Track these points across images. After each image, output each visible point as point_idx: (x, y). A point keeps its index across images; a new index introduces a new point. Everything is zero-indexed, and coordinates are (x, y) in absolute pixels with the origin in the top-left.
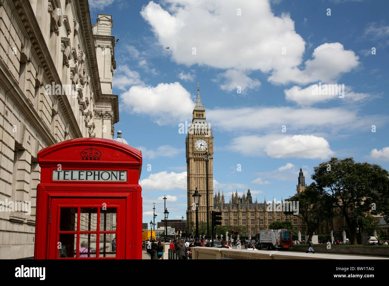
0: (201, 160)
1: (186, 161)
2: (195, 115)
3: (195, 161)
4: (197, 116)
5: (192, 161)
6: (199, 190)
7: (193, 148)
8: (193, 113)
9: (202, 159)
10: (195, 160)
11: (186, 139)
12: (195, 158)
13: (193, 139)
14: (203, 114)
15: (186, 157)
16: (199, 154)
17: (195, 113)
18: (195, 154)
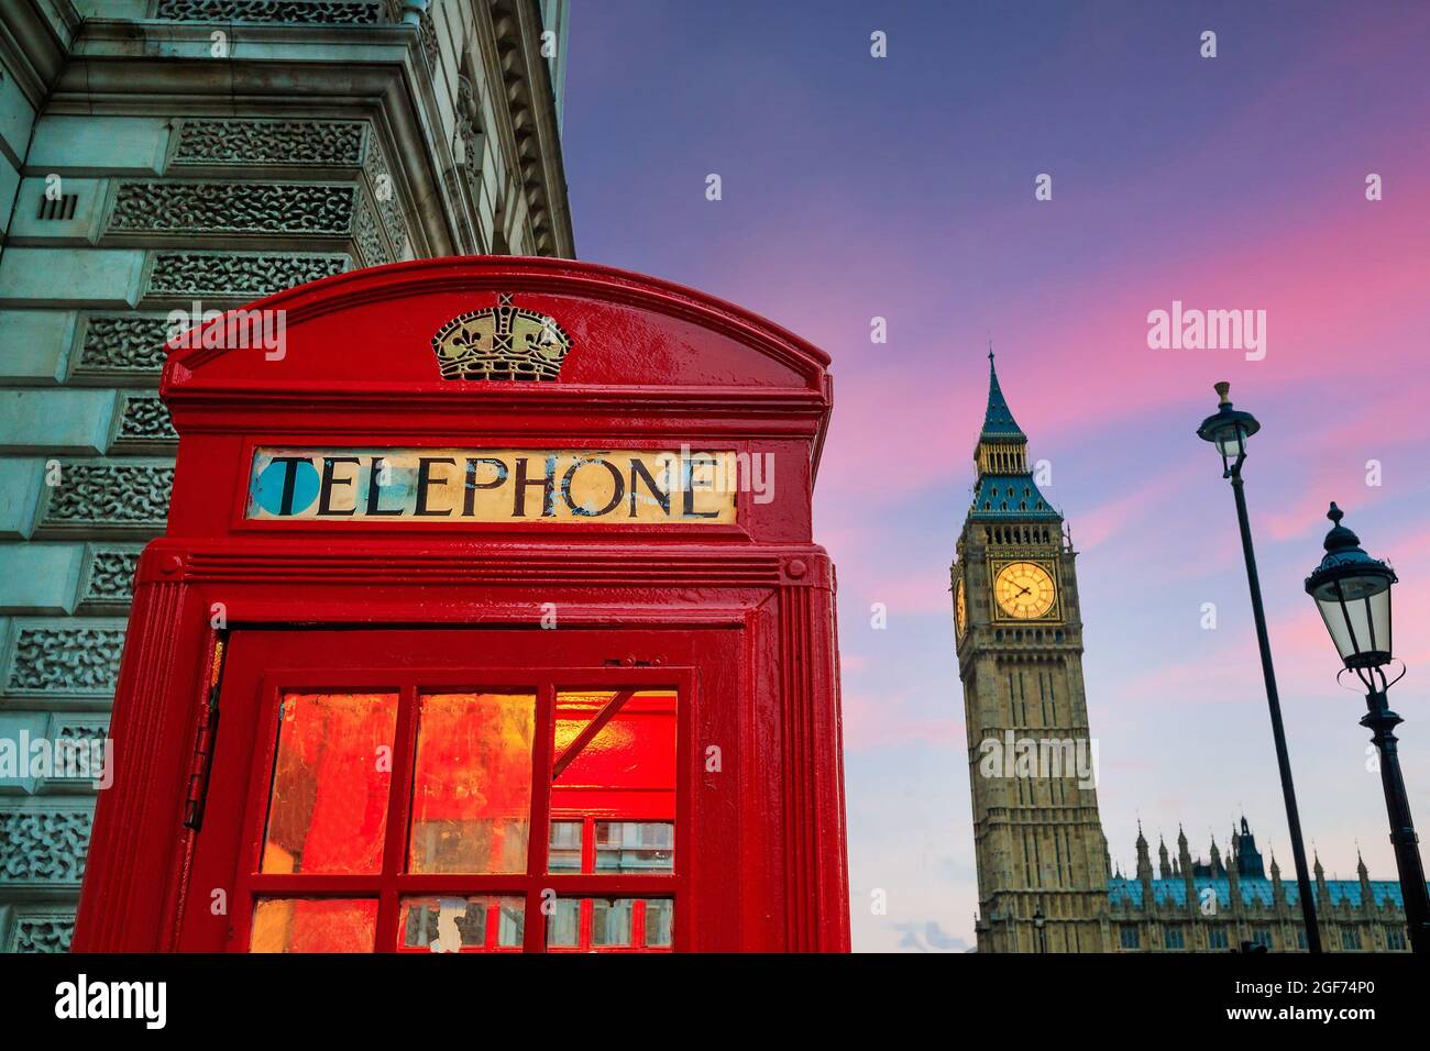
0: (1030, 660)
1: (958, 672)
2: (984, 460)
3: (1000, 669)
4: (993, 465)
5: (986, 668)
6: (1033, 810)
7: (987, 604)
8: (977, 456)
9: (1035, 658)
10: (1000, 661)
11: (951, 569)
12: (1000, 651)
13: (984, 562)
14: (1018, 455)
15: (959, 654)
16: (1019, 633)
17: (985, 451)
18: (999, 633)
